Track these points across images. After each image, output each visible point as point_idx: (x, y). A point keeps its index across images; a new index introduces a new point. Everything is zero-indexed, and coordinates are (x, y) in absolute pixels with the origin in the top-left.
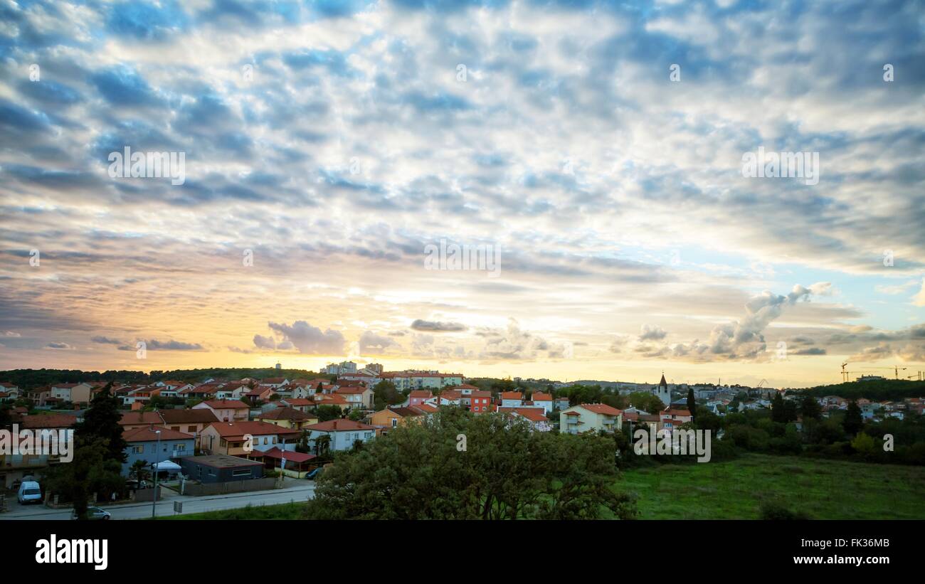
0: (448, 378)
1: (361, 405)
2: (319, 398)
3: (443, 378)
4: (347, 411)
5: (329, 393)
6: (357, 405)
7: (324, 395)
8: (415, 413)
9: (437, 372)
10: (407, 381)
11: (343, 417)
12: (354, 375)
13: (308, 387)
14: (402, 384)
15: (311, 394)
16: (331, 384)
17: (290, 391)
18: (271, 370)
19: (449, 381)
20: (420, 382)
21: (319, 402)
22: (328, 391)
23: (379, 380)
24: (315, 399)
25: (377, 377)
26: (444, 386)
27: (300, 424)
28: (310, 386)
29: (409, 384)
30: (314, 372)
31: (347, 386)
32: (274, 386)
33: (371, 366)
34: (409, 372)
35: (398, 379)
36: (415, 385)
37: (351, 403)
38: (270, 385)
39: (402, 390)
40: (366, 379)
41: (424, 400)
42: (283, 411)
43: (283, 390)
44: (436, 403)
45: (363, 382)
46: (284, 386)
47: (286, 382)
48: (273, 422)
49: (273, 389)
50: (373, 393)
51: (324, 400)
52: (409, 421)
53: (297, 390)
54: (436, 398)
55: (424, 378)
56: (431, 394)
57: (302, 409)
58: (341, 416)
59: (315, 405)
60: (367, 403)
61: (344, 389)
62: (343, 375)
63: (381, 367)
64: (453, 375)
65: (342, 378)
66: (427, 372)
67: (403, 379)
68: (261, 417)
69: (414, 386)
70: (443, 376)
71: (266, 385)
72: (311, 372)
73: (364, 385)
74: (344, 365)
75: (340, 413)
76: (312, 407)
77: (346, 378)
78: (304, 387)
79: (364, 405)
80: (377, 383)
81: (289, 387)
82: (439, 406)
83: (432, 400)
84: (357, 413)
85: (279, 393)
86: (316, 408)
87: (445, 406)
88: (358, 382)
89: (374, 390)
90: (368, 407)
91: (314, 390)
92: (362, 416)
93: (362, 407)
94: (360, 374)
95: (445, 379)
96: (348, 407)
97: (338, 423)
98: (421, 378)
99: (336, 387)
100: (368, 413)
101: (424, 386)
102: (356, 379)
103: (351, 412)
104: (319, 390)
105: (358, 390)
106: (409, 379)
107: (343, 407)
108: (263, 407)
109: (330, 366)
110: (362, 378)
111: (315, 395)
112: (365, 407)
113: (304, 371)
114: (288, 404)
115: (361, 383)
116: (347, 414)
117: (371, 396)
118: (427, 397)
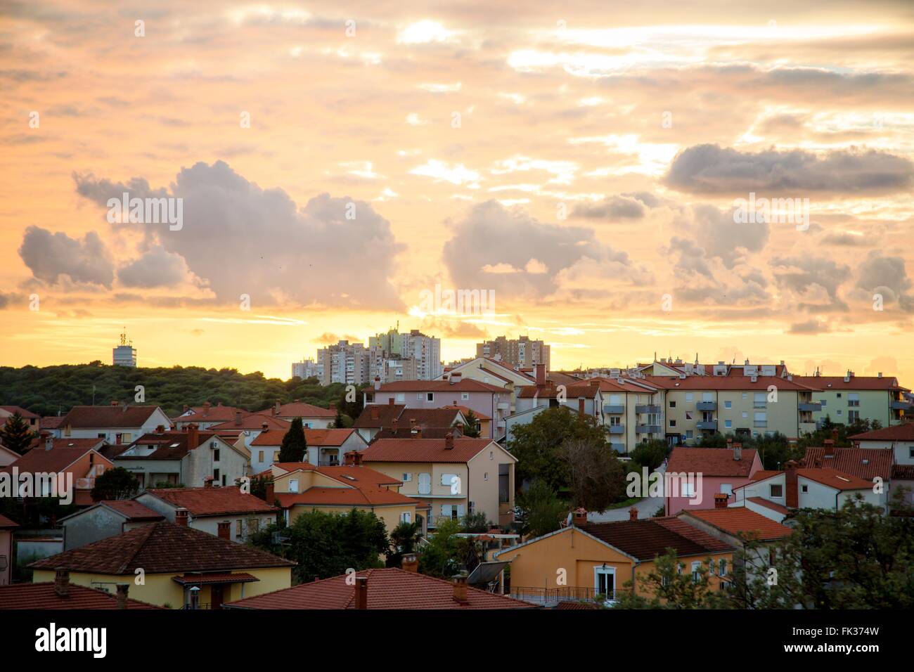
0: (830, 396)
1: (462, 511)
2: (290, 483)
3: (806, 394)
4: (406, 534)
5: (333, 462)
6: (447, 510)
7: (313, 470)
8: (691, 546)
9: (780, 368)
10: (653, 409)
11: (394, 561)
12: (430, 389)
13: (246, 439)
14: (630, 422)
15: (259, 468)
16: (339, 424)
17: (176, 456)
18: (93, 372)
19: (835, 408)
20: (707, 412)
21: (293, 502)
22: (329, 452)
23: (534, 407)
24: (279, 488)
25: (527, 393)
26: (811, 428)
27: (220, 591)
28: (256, 434)
29: (660, 422)
30: (268, 376)
31: (405, 433)
32: (111, 436)
33: (497, 350)
34: (658, 372)
35: (614, 400)
36: (688, 425)
37: (424, 503)
38: (92, 434)
39: (631, 447)
40: (480, 405)
41: (726, 489)
42: (149, 541)
43: (147, 452)
44: (781, 500)
45: (470, 417)
46: (146, 436)
47: (158, 420)
48: (111, 585)
49: (105, 450)
50: (510, 460)
51: (313, 490)
52: (669, 575)
53: (201, 453)
54: (780, 480)
55: (724, 397)
56: (757, 465)
57: (224, 529)
58: (383, 558)
59: (279, 514)
60: (487, 503)
61: (392, 446)
62: (386, 389)
63: (541, 350)
64: (853, 383)
65: (381, 400)
66: (734, 372)
67: (633, 401)
68: (64, 565)
69: (682, 427)
70: (805, 388)
71: (77, 434)
72: (258, 376)
73: (473, 427)
74: (388, 347)
75: (382, 544)
76: (265, 522)
77: (400, 399)
78: (230, 440)
79: (476, 510)
80: (526, 419)
81: (172, 437)
82: (792, 510)
83: (762, 488)
84: (448, 546)
85: (127, 466)
86: (281, 524)
87: (821, 515)
88: (451, 413)
89: (515, 450)
90: (492, 516)
91: (272, 453)
92: (470, 555)
93: (469, 518)
94: (455, 382)
95: (816, 398)
96: (410, 520)
97: (370, 584)
98: (709, 397)
99: (359, 440)
100: (493, 545)
101: (725, 430)
102: (441, 402)
103: (425, 541)
104: (293, 449)
105: (449, 447)
106: (658, 400)
107: (392, 519)
108: (69, 523)
109: (335, 349)
110: (465, 400)
111: (277, 471)
112: (481, 517)
113: (229, 375)
114: (170, 510)
115: (459, 418)
116: (408, 548)
117: (504, 476)
118: (740, 473)
